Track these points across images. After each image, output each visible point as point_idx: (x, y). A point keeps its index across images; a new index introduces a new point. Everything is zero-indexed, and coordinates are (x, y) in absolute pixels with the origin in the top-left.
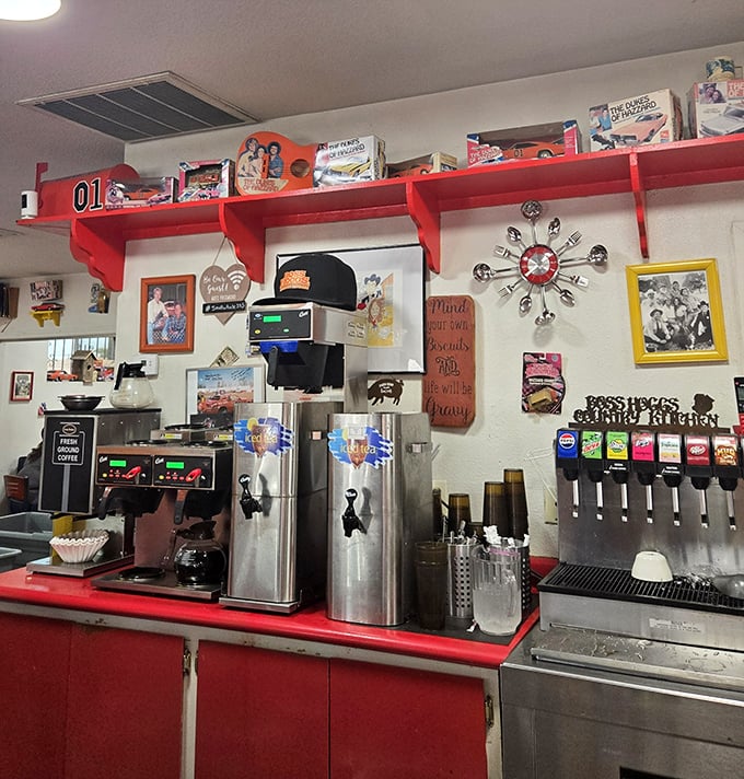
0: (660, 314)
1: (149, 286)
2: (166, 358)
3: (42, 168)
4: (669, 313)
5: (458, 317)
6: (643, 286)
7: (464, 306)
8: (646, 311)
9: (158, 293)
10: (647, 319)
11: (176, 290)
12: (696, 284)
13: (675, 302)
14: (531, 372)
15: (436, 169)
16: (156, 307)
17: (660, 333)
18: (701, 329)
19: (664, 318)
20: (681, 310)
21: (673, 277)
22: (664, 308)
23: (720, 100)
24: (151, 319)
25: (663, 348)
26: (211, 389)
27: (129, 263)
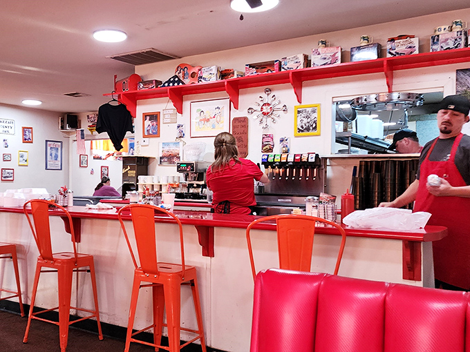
0: (302, 121)
1: (145, 116)
2: (152, 139)
3: (116, 77)
4: (305, 120)
5: (243, 124)
6: (299, 112)
7: (245, 120)
8: (299, 120)
9: (148, 118)
10: (299, 122)
11: (154, 117)
12: (314, 112)
13: (307, 117)
14: (265, 140)
15: (235, 77)
16: (148, 122)
17: (302, 127)
18: (314, 125)
19: (304, 122)
20: (309, 120)
21: (308, 109)
22: (304, 119)
23: (319, 54)
24: (146, 126)
25: (302, 131)
26: (167, 148)
27: (138, 108)
